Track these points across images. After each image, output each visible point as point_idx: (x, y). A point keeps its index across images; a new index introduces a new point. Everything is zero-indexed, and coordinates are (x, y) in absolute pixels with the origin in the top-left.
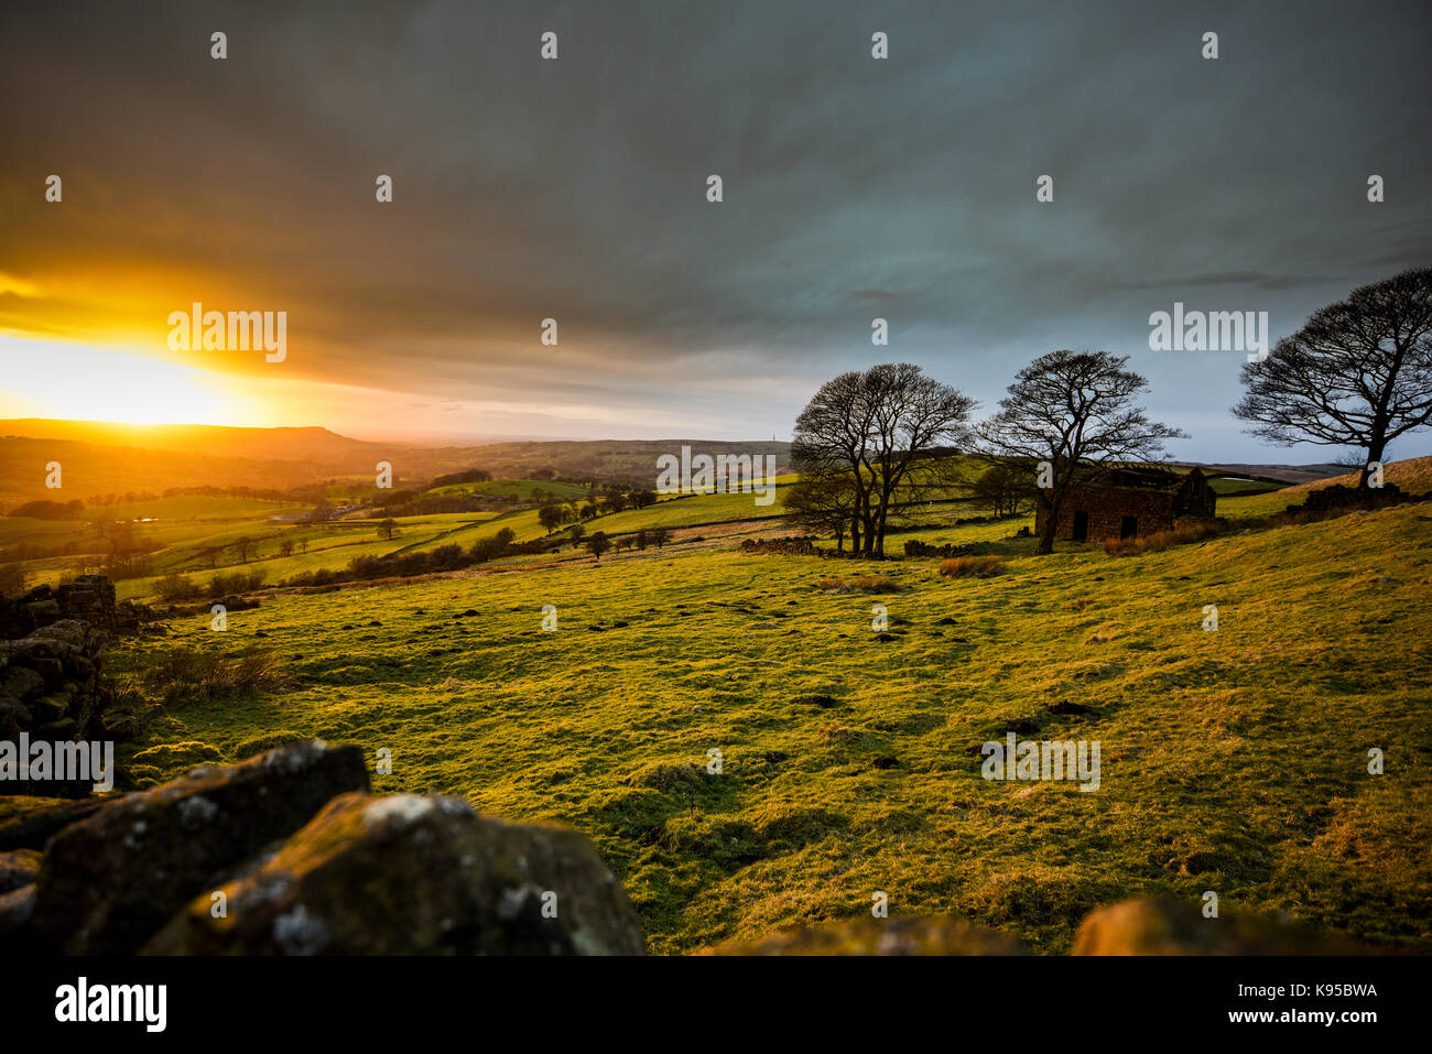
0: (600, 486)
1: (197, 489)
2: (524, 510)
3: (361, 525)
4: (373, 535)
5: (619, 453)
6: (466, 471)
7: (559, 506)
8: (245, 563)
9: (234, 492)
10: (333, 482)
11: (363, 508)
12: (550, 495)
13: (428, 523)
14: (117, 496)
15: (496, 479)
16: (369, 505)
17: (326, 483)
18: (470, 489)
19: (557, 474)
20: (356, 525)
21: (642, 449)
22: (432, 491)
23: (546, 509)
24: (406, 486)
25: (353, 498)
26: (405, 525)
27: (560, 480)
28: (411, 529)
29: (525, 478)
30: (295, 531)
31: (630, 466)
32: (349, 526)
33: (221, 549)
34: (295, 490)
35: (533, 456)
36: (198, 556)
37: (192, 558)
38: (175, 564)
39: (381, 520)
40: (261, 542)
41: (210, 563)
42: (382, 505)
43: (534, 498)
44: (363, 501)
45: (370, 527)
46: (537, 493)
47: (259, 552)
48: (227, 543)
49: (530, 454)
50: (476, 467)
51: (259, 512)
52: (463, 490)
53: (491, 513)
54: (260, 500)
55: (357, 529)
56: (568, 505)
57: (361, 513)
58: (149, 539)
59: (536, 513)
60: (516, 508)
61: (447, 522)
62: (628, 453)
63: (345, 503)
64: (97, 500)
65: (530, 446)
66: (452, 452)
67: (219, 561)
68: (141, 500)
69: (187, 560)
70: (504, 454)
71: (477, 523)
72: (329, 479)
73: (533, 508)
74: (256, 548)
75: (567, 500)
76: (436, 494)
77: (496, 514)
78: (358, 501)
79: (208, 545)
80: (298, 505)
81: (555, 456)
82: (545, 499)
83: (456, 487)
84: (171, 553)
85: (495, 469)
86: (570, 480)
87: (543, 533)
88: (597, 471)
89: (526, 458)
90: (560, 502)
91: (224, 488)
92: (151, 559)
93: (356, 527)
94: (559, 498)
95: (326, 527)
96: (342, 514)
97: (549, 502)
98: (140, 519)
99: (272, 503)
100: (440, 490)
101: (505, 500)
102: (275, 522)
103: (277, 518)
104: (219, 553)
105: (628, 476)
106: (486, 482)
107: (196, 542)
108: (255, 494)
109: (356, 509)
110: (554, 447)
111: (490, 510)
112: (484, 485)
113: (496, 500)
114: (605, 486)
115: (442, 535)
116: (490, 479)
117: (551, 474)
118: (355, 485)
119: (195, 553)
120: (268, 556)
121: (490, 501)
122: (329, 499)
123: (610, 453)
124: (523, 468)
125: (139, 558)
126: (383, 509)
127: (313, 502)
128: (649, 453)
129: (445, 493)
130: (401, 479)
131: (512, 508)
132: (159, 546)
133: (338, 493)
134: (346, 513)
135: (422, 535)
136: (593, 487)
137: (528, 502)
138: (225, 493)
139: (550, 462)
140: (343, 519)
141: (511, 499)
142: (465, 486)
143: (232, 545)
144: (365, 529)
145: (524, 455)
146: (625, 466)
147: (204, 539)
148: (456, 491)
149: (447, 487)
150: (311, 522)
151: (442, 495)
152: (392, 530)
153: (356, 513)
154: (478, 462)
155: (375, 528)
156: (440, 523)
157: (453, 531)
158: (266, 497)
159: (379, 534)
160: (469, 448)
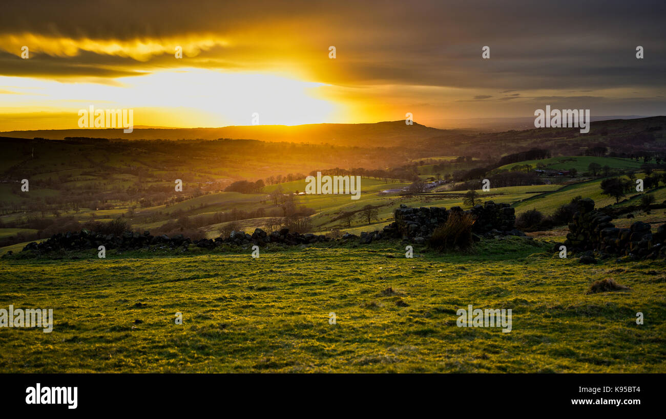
1: (330, 170)
2: (584, 182)
3: (450, 196)
4: (459, 204)
6: (528, 150)
7: (618, 178)
8: (370, 224)
10: (422, 163)
11: (447, 183)
12: (606, 168)
13: (502, 194)
14: (283, 177)
15: (553, 157)
16: (452, 180)
17: (417, 164)
18: (534, 165)
19: (610, 150)
20: (445, 196)
22: (502, 167)
23: (608, 182)
24: (479, 165)
25: (439, 175)
27: (613, 155)
28: (488, 199)
29: (581, 155)
30: (401, 201)
33: (352, 213)
34: (396, 169)
36: (340, 218)
37: (335, 220)
38: (324, 224)
39: (465, 192)
40: (379, 208)
41: (346, 224)
42: (459, 181)
43: (591, 172)
44: (447, 177)
45: (456, 197)
46: (594, 167)
47: (379, 216)
48: (357, 209)
50: (536, 146)
51: (372, 187)
52: (528, 166)
53: (553, 185)
54: (372, 178)
55: (446, 200)
56: (626, 177)
57: (446, 187)
58: (305, 207)
59: (598, 184)
60: (575, 180)
61: (518, 193)
63: (432, 179)
64: (271, 180)
67: (353, 223)
68: (297, 180)
69: (332, 221)
71: (543, 194)
72: (418, 161)
73: (594, 180)
74: (376, 213)
75: (622, 173)
76: (505, 170)
77: (559, 186)
78: (442, 177)
79: (344, 211)
80: (398, 182)
82: (602, 173)
83: (521, 164)
84: (321, 216)
85: (552, 147)
86: (623, 155)
92: (310, 221)
93: (445, 197)
94: (615, 171)
95: (424, 198)
96: (431, 187)
97: (605, 175)
98: (297, 192)
99: (380, 180)
100: (508, 167)
101: (564, 174)
102: (384, 194)
103: (385, 191)
104: (352, 217)
106: (547, 158)
107: (336, 208)
108: (368, 174)
109: (442, 184)
111: (552, 183)
112: (545, 161)
113: (557, 174)
115: (516, 204)
116: (549, 156)
117: (605, 150)
118: (438, 165)
119: (336, 216)
120: (385, 220)
121: (551, 175)
122: (419, 176)
125: (303, 219)
126: (462, 183)
127: (409, 179)
129: (513, 169)
131: (571, 181)
132: (312, 212)
133: (426, 172)
134: (434, 187)
137: (585, 175)
140: (434, 191)
141: (569, 173)
142: (529, 163)
143: (360, 211)
144: (453, 199)
147: (341, 207)
148: (521, 167)
149: (514, 165)
150: (411, 194)
151: (510, 171)
152: (475, 200)
153: (443, 187)
154: (535, 142)
155: (461, 199)
156: (511, 193)
157: (524, 200)
158: (375, 176)
159: (465, 203)
160: (528, 131)
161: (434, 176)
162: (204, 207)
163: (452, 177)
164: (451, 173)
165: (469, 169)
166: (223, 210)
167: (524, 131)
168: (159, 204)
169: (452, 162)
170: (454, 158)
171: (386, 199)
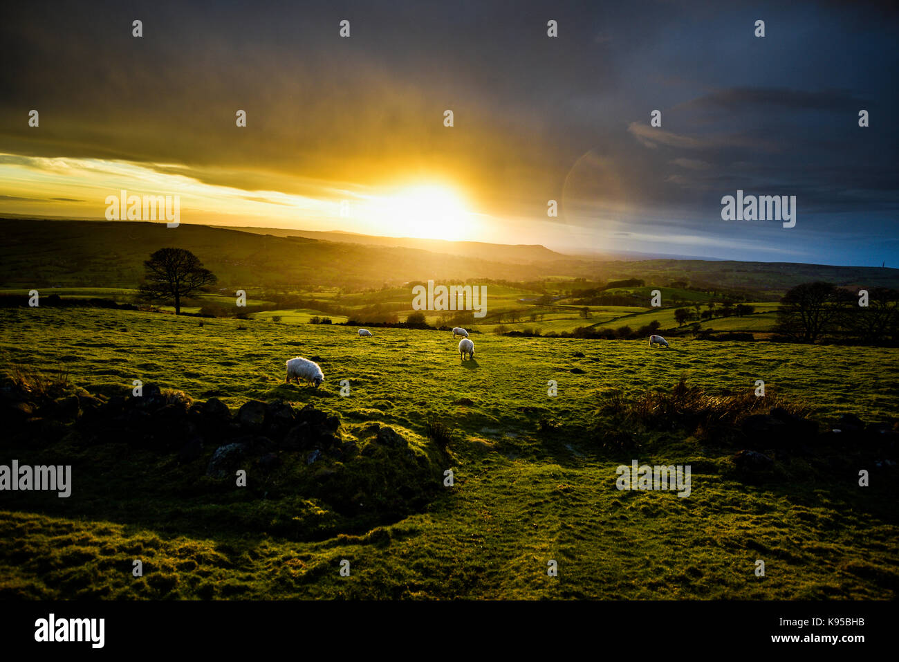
0: (720, 295)
1: (482, 279)
2: (666, 308)
3: (569, 309)
4: (577, 315)
5: (738, 271)
6: (630, 279)
7: (689, 308)
9: (499, 282)
10: (549, 280)
11: (567, 298)
12: (683, 299)
13: (606, 311)
15: (647, 285)
16: (571, 296)
17: (545, 280)
18: (631, 291)
19: (690, 284)
20: (567, 308)
21: (759, 268)
22: (607, 291)
23: (679, 311)
24: (591, 286)
25: (561, 291)
26: (594, 311)
27: (691, 288)
28: (596, 314)
29: (667, 286)
30: (536, 309)
31: (746, 281)
32: (563, 309)
35: (674, 269)
39: (581, 307)
42: (578, 297)
43: (672, 301)
44: (567, 293)
45: (574, 310)
49: (672, 268)
50: (635, 275)
51: (512, 295)
52: (627, 292)
53: (644, 308)
54: (511, 288)
55: (567, 311)
56: (695, 308)
57: (567, 301)
59: (673, 311)
61: (618, 312)
62: (746, 271)
63: (556, 294)
65: (672, 262)
66: (619, 264)
70: (654, 267)
71: (635, 314)
72: (546, 278)
73: (672, 307)
76: (610, 293)
77: (647, 309)
78: (564, 293)
80: (530, 293)
81: (689, 271)
82: (680, 302)
83: (622, 289)
85: (647, 277)
86: (698, 289)
87: (677, 325)
88: (720, 283)
89: (668, 271)
90: (689, 305)
91: (494, 280)
94: (689, 302)
95: (551, 308)
96: (556, 300)
97: (682, 305)
99: (517, 290)
100: (612, 291)
102: (523, 302)
103: (522, 299)
105: (744, 289)
106: (641, 287)
108: (510, 284)
109: (564, 298)
110: (690, 264)
111: (643, 306)
114: (724, 296)
115: (615, 319)
116: (644, 285)
117: (685, 284)
118: (560, 282)
121: (643, 300)
122: (546, 290)
123: (732, 270)
124: (666, 278)
126: (578, 299)
127: (539, 291)
128: (764, 272)
129: (616, 293)
130: (587, 280)
133: (552, 287)
134: (558, 300)
135: (604, 318)
136: (715, 295)
137: (668, 302)
138: (494, 282)
139: (686, 275)
140: (557, 304)
142: (628, 289)
144: (571, 311)
145: (668, 268)
146: (743, 281)
148: (622, 292)
149: (617, 289)
150: (542, 304)
151: (614, 294)
152: (588, 313)
153: (563, 300)
154: (636, 272)
155: (578, 311)
156: (613, 311)
157: (621, 317)
158: (514, 287)
159: (581, 315)
160: (630, 262)
161: (558, 291)
162: (390, 298)
163: (571, 294)
164: (570, 291)
165: (584, 288)
166: (404, 301)
167: (627, 262)
168: (357, 292)
169: (571, 281)
170: (573, 278)
171: (525, 306)
